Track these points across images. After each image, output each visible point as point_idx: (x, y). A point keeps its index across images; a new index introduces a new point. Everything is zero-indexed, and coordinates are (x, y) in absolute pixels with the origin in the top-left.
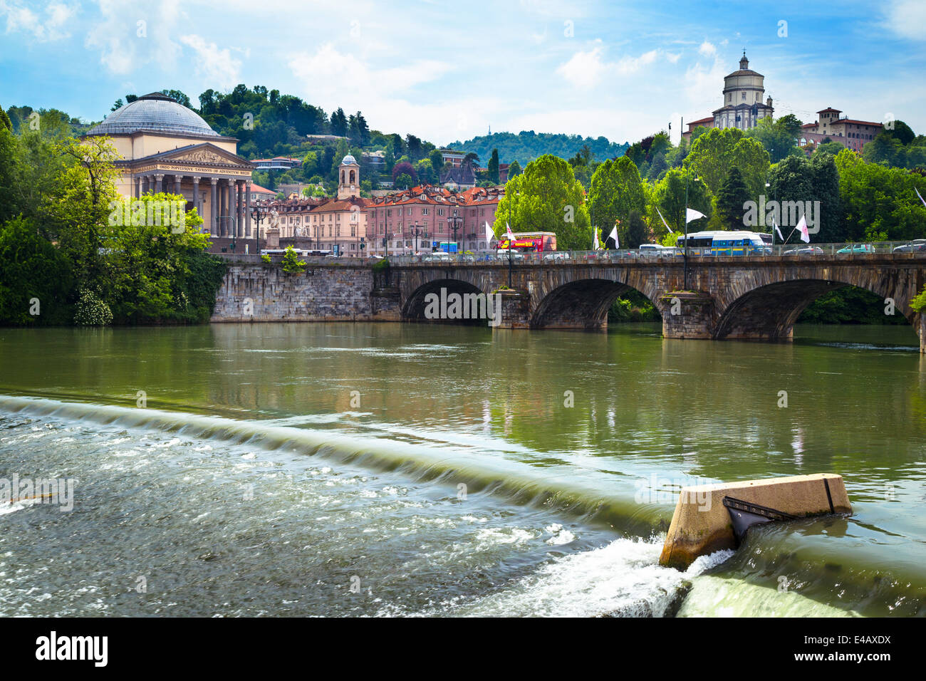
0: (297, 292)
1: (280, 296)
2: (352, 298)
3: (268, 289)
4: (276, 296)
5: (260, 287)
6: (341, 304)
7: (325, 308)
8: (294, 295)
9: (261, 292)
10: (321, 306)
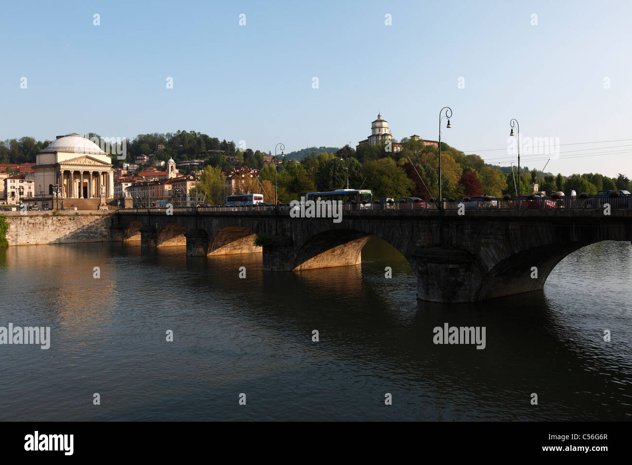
0: (65, 228)
1: (54, 231)
2: (99, 230)
3: (46, 228)
4: (52, 231)
5: (42, 227)
6: (92, 233)
7: (82, 236)
8: (63, 230)
9: (42, 229)
10: (80, 235)
